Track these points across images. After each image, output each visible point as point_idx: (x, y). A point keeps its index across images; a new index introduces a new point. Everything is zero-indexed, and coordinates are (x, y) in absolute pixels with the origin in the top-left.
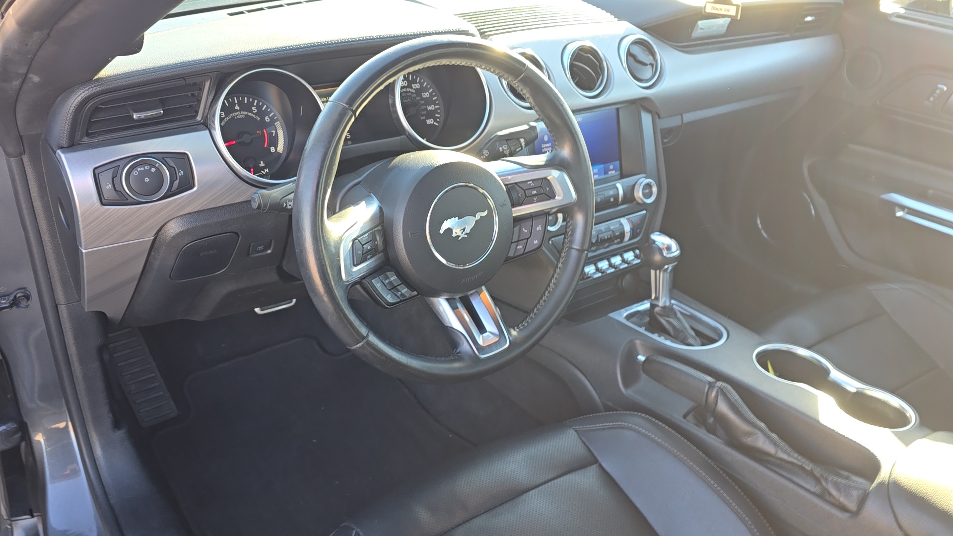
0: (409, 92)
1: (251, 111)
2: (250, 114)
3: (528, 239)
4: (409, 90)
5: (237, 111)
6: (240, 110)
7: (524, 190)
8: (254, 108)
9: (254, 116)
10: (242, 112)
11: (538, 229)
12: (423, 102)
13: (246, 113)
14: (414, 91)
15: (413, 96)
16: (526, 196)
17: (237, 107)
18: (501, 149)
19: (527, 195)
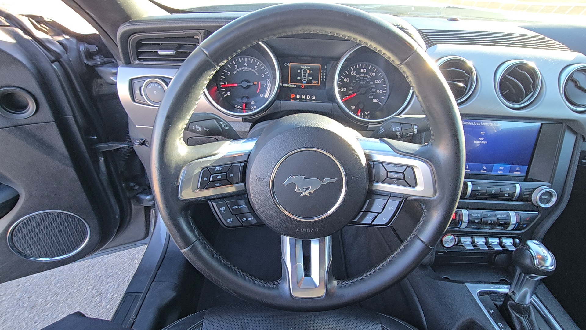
0: (366, 77)
1: (254, 69)
2: (253, 70)
3: (378, 213)
4: (366, 76)
5: (245, 66)
6: (247, 67)
7: (387, 172)
8: (256, 67)
9: (255, 72)
10: (248, 68)
11: (390, 209)
12: (374, 86)
13: (251, 69)
14: (369, 77)
15: (368, 80)
16: (387, 177)
17: (246, 64)
18: (394, 129)
19: (389, 177)
